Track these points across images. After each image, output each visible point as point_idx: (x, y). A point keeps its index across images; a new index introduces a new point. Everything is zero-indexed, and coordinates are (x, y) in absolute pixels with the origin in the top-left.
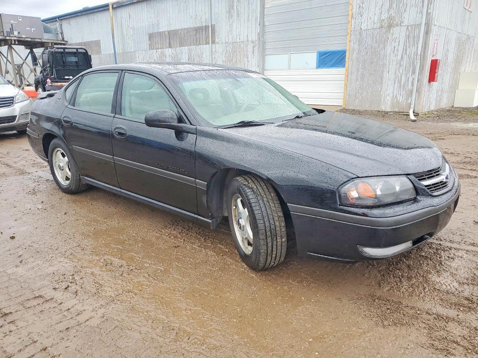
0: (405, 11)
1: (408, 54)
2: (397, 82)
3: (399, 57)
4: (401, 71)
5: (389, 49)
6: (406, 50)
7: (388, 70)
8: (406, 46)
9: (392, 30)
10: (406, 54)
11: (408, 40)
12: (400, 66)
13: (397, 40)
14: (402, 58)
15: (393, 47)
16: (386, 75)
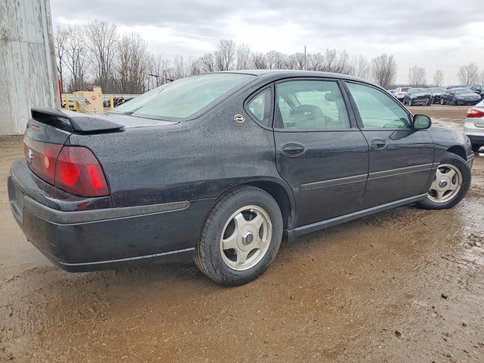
0: (21, 26)
1: (36, 73)
2: (29, 102)
3: (27, 75)
4: (33, 91)
5: (10, 65)
6: (33, 68)
7: (15, 89)
8: (32, 64)
9: (9, 44)
10: (34, 73)
11: (32, 58)
12: (30, 85)
13: (19, 57)
14: (30, 76)
15: (15, 63)
16: (13, 94)
